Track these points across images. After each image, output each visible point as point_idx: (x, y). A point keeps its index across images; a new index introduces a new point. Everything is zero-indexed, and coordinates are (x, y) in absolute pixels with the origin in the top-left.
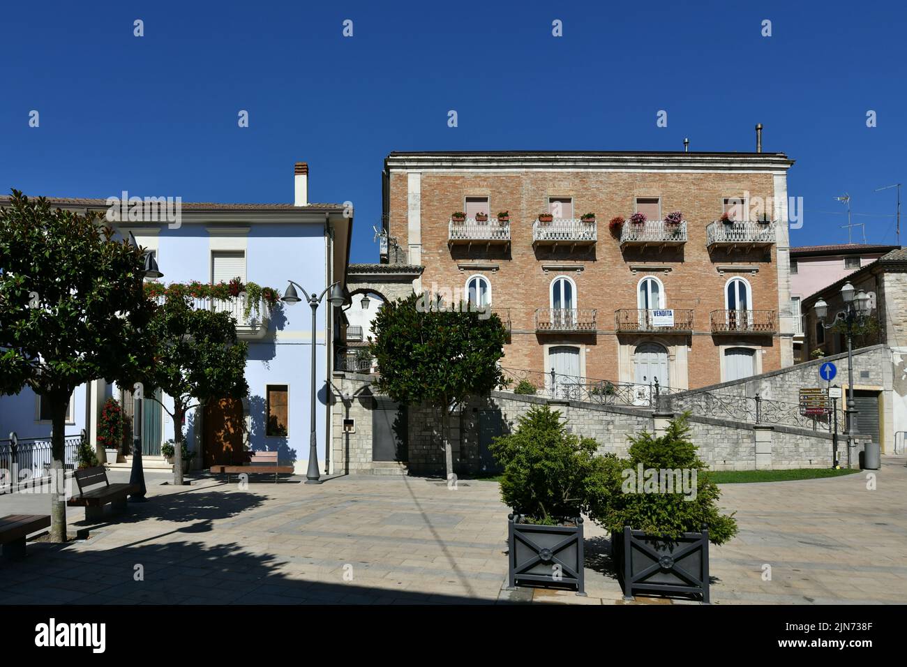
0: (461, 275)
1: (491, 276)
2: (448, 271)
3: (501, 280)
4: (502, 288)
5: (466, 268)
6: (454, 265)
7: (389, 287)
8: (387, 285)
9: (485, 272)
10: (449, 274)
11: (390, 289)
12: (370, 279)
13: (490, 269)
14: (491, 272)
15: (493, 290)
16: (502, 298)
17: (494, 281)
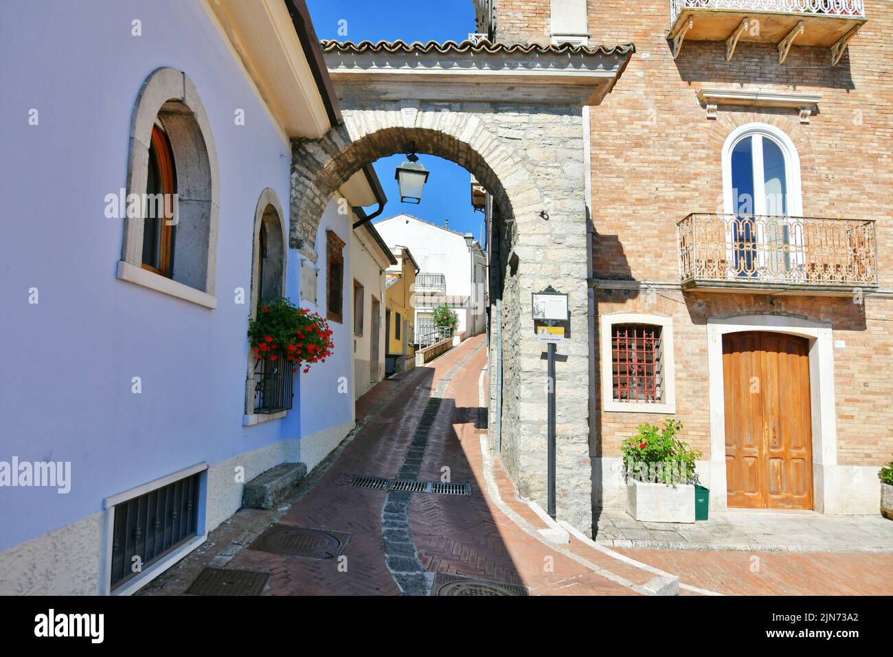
0: (709, 124)
1: (797, 129)
2: (671, 110)
3: (826, 141)
4: (830, 164)
5: (724, 105)
6: (689, 95)
7: (498, 124)
8: (489, 117)
9: (778, 117)
10: (673, 118)
11: (502, 132)
12: (430, 94)
13: (794, 110)
14: (796, 119)
15: (803, 168)
16: (833, 194)
17: (808, 145)
